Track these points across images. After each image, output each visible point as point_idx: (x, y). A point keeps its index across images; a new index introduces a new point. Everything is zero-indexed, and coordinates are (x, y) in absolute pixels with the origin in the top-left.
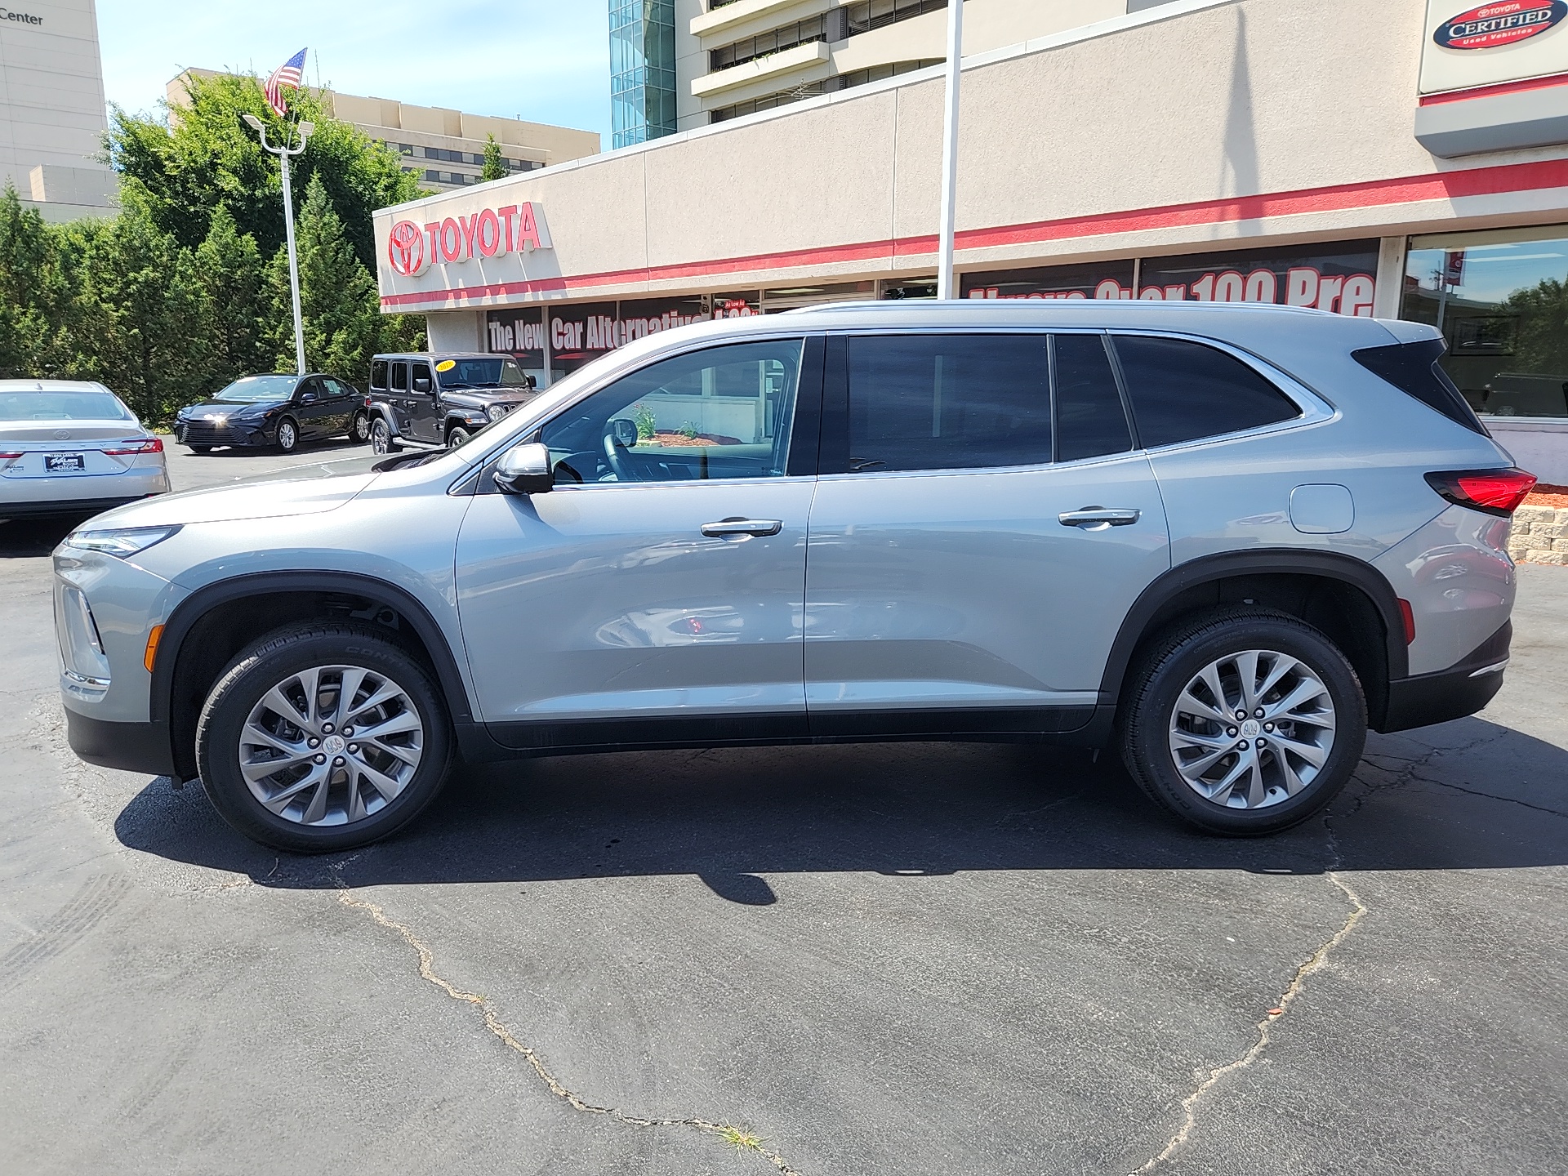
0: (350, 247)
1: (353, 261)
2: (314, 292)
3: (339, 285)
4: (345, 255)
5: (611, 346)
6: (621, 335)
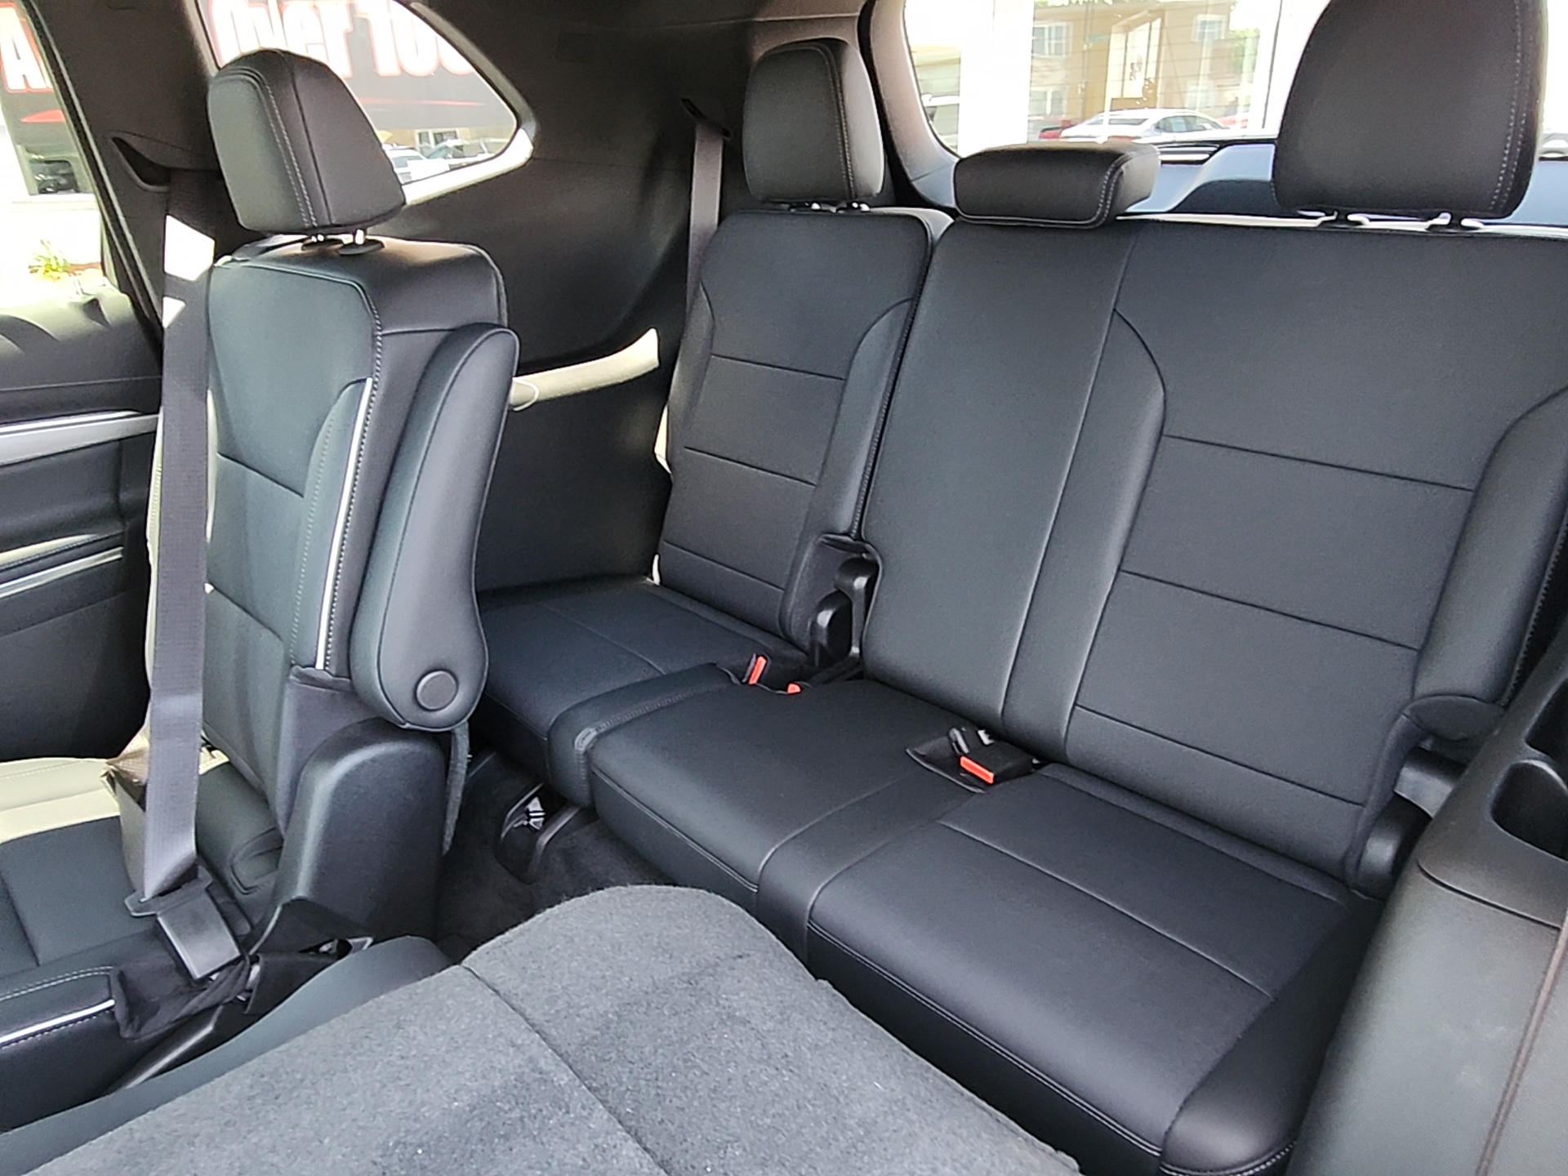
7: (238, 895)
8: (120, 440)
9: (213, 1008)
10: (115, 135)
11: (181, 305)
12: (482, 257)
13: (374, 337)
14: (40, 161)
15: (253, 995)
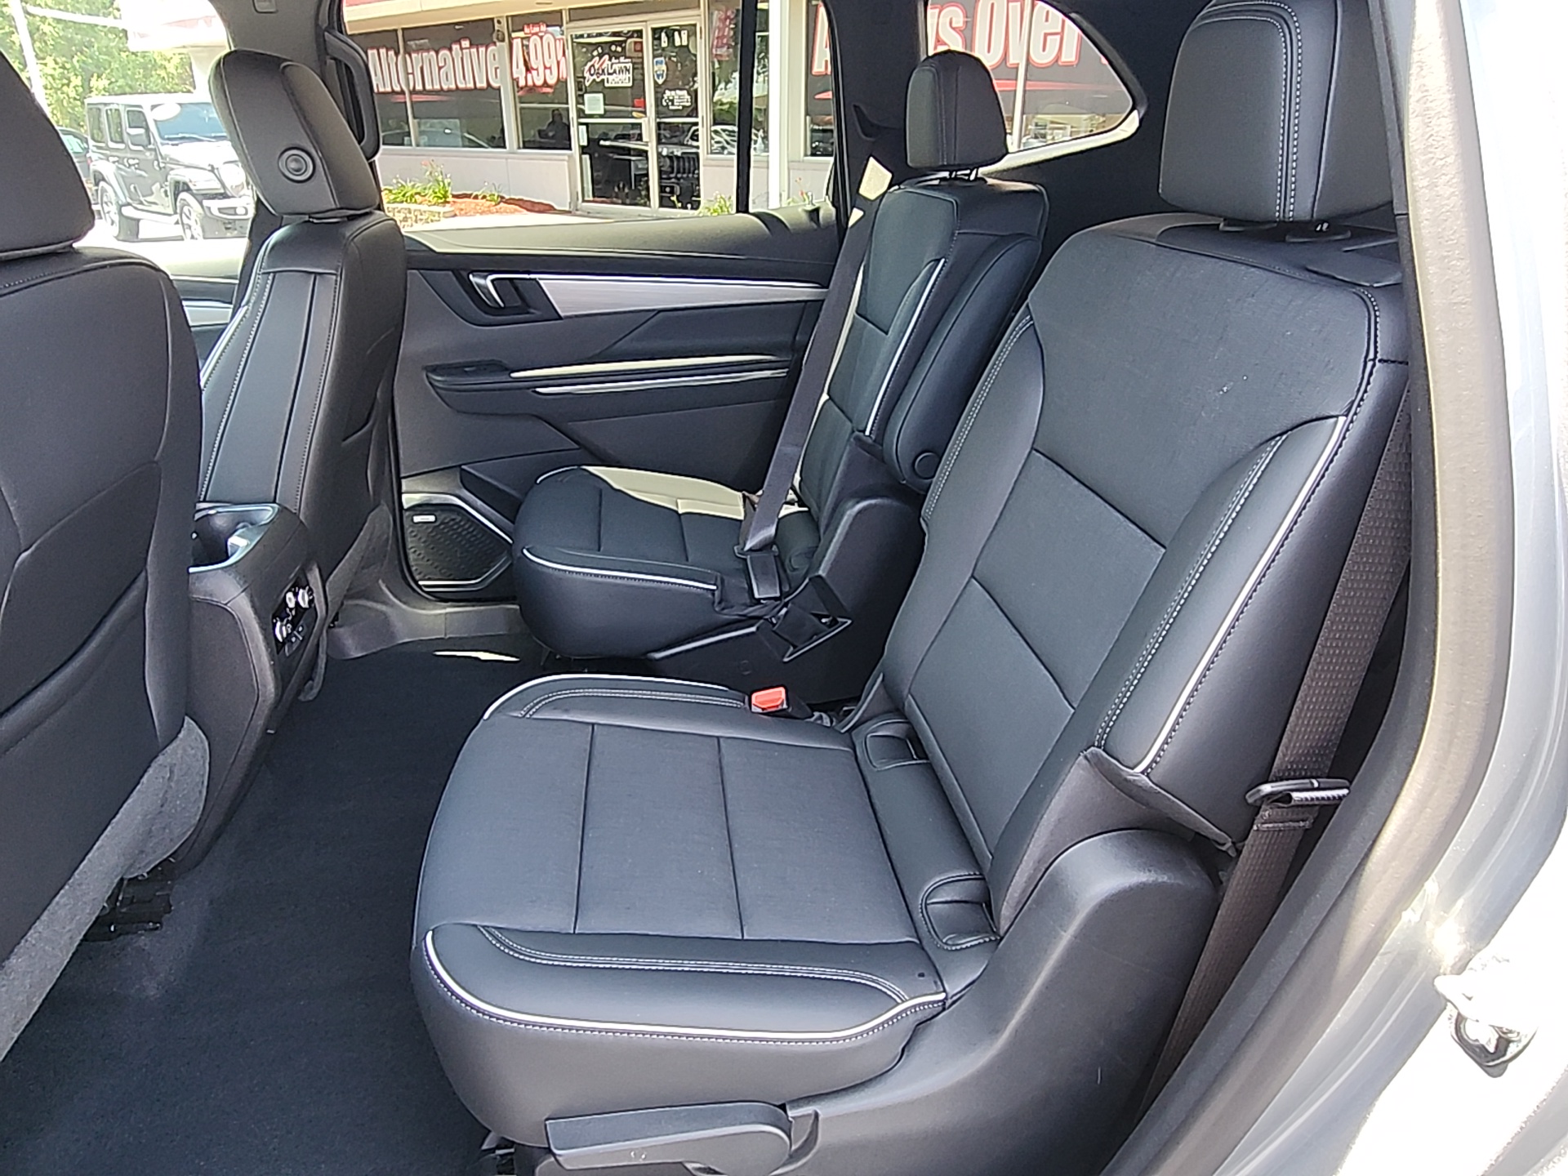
5: (397, 89)
6: (408, 74)
7: (788, 571)
8: (806, 302)
9: (758, 618)
10: (857, 104)
11: (861, 213)
12: (1042, 194)
13: (953, 234)
14: (818, 131)
15: (780, 622)
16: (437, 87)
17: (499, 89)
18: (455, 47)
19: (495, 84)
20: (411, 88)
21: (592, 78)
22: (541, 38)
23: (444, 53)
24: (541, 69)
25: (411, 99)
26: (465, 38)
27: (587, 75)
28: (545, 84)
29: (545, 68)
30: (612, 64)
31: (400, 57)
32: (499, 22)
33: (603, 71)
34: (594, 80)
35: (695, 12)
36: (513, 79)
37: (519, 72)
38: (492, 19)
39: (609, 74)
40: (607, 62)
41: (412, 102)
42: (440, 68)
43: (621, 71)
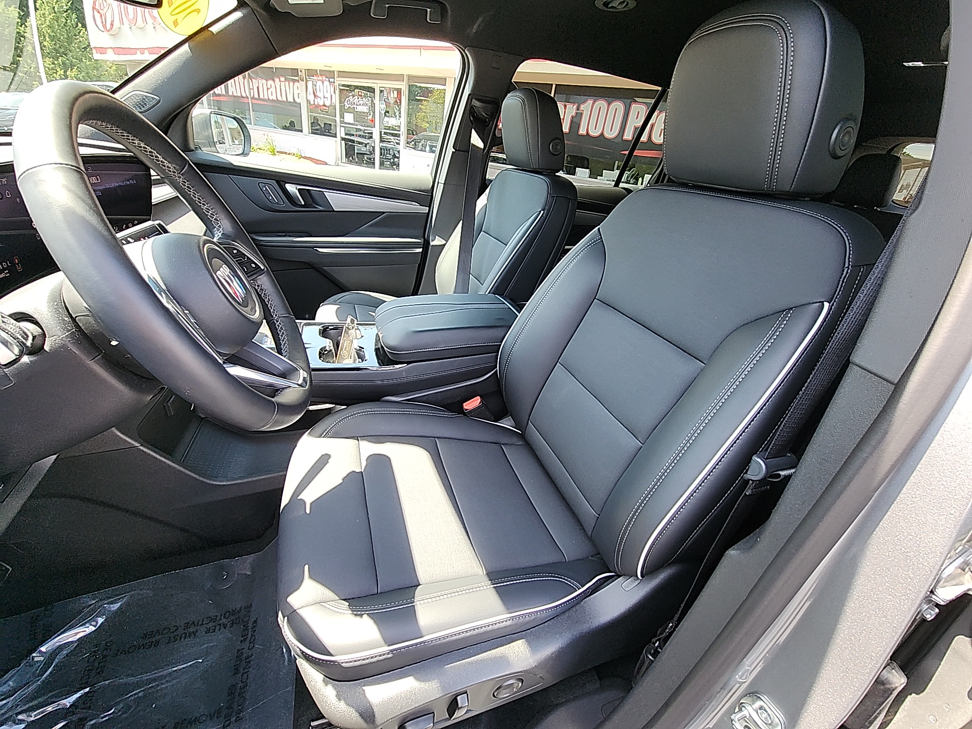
0: (74, 16)
1: (77, 26)
2: (53, 43)
3: (70, 40)
4: (71, 21)
5: (244, 95)
6: (250, 89)
16: (266, 97)
17: (300, 104)
18: (277, 80)
19: (298, 100)
20: (252, 96)
21: (348, 106)
22: (323, 83)
23: (270, 82)
24: (322, 97)
25: (251, 101)
26: (282, 76)
27: (346, 104)
28: (324, 105)
29: (324, 97)
30: (359, 101)
31: (246, 80)
32: (301, 71)
33: (354, 103)
34: (349, 107)
35: (402, 83)
36: (307, 100)
37: (311, 97)
38: (298, 69)
39: (357, 105)
40: (356, 99)
41: (252, 103)
42: (268, 89)
43: (363, 105)
